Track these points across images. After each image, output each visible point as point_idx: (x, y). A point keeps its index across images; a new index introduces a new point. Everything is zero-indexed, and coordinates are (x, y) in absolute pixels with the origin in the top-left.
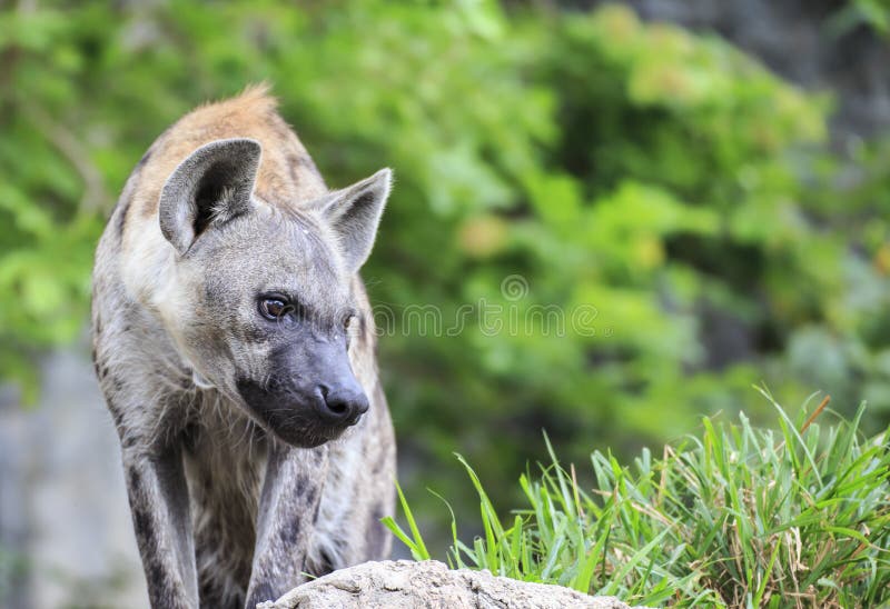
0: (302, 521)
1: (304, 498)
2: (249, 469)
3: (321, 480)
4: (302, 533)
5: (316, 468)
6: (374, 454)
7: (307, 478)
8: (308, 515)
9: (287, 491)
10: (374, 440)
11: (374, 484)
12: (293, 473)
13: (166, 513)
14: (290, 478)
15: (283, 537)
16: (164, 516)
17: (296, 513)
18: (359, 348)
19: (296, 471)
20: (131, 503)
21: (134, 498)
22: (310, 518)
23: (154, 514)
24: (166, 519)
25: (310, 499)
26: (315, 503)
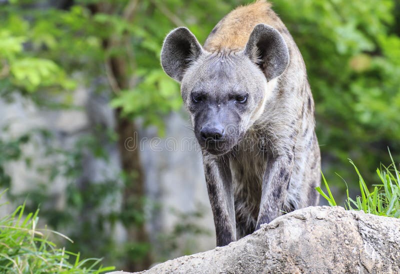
0: (282, 188)
1: (284, 178)
2: (260, 165)
3: (291, 170)
4: (282, 193)
5: (289, 165)
6: (312, 160)
7: (285, 169)
8: (284, 186)
9: (276, 175)
10: (312, 154)
11: (312, 173)
12: (278, 167)
13: (222, 185)
14: (278, 169)
15: (274, 195)
16: (221, 186)
17: (280, 185)
18: (308, 112)
19: (281, 166)
20: (206, 180)
21: (208, 178)
22: (286, 187)
23: (217, 185)
24: (222, 187)
25: (286, 179)
26: (288, 181)
